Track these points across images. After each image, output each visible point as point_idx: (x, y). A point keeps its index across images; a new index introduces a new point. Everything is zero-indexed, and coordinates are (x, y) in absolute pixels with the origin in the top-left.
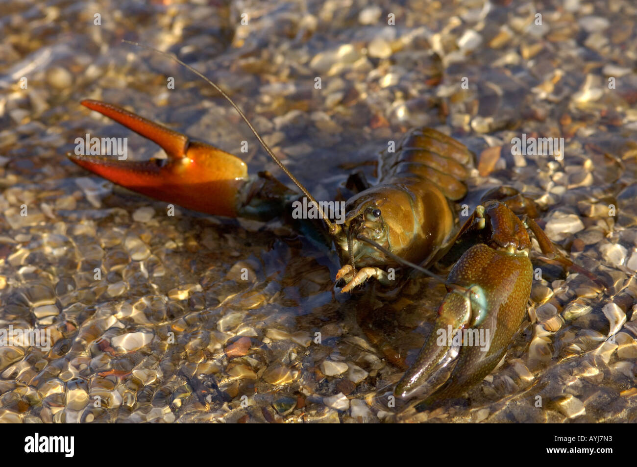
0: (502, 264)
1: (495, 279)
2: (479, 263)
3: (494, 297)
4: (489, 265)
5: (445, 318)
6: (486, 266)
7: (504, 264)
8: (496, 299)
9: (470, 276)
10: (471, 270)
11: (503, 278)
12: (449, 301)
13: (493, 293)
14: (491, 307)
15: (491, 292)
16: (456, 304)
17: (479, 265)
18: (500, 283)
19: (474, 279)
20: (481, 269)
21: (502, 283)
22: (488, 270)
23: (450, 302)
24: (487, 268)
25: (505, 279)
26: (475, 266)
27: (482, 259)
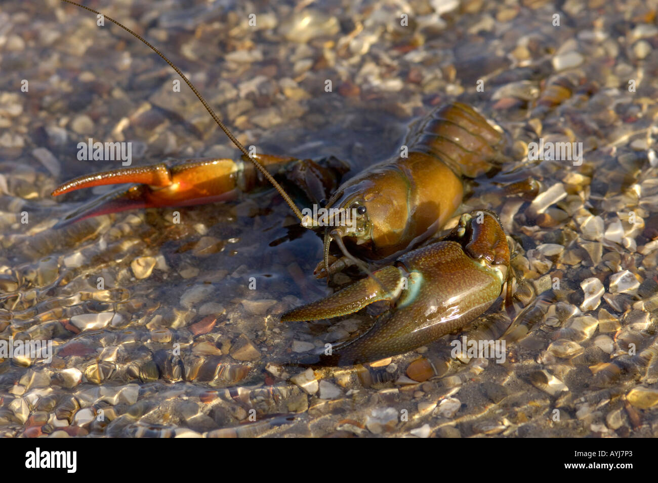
0: (461, 267)
1: (442, 276)
2: (439, 256)
3: (430, 291)
4: (447, 263)
5: (370, 282)
6: (444, 262)
7: (463, 270)
8: (430, 293)
9: (421, 263)
10: (426, 258)
11: (451, 280)
12: (385, 271)
13: (431, 288)
14: (420, 298)
15: (430, 285)
16: (389, 278)
17: (438, 258)
18: (445, 282)
19: (422, 267)
20: (436, 263)
21: (446, 283)
22: (442, 266)
23: (385, 273)
24: (442, 264)
25: (452, 281)
26: (433, 256)
27: (445, 254)
